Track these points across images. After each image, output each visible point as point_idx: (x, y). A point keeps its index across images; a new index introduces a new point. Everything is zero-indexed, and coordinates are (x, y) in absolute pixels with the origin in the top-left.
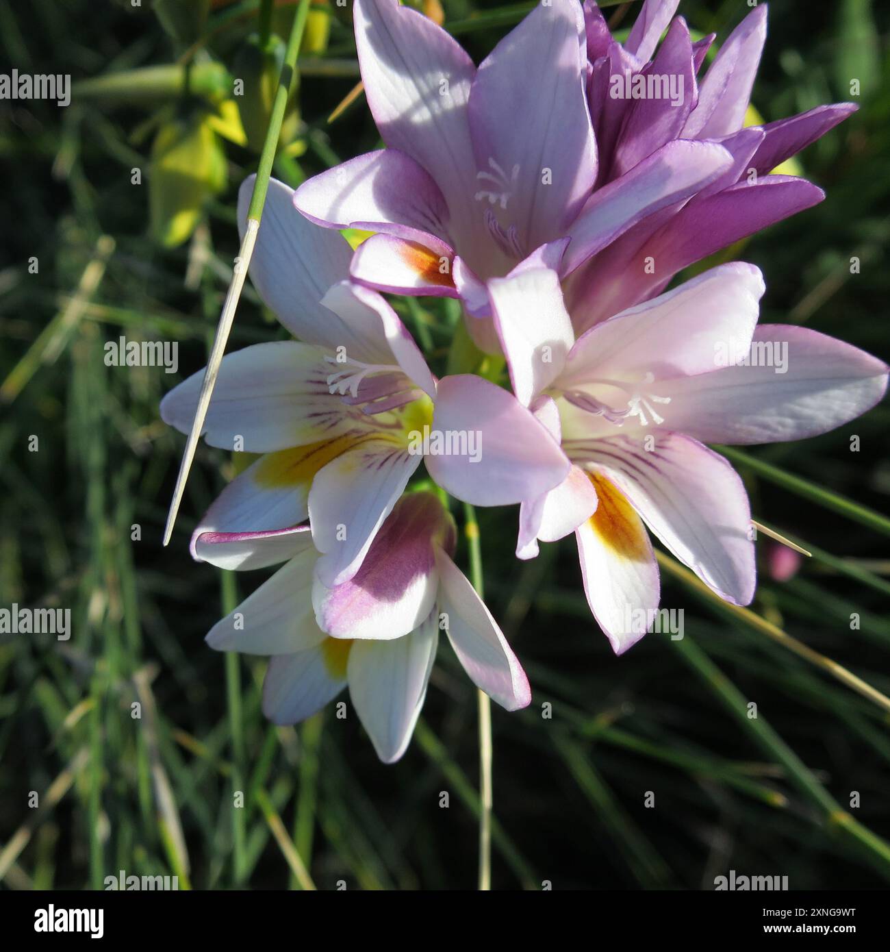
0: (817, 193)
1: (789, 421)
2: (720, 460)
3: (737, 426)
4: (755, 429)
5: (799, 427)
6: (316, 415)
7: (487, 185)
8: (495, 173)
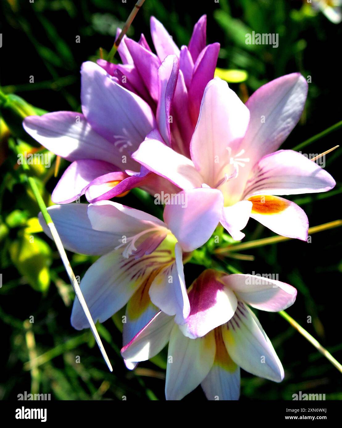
0: (216, 46)
1: (289, 120)
2: (280, 152)
3: (276, 138)
4: (282, 133)
5: (294, 118)
6: (134, 276)
7: (120, 145)
8: (119, 139)
